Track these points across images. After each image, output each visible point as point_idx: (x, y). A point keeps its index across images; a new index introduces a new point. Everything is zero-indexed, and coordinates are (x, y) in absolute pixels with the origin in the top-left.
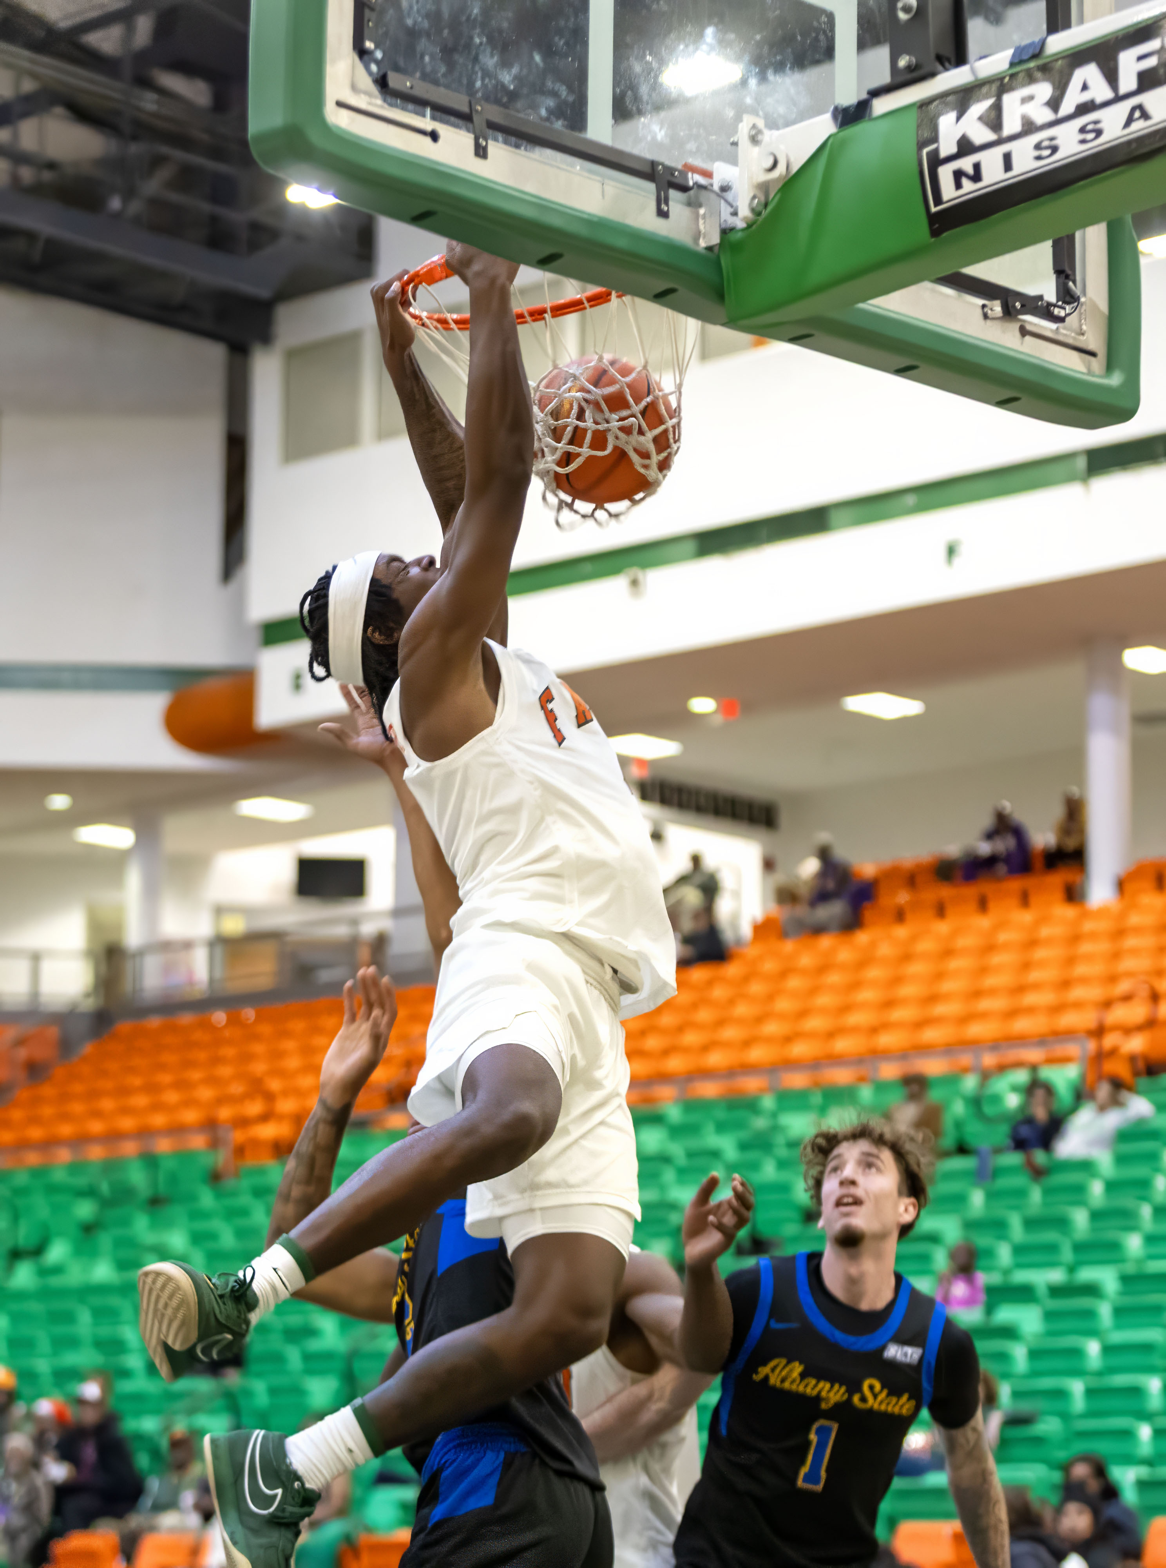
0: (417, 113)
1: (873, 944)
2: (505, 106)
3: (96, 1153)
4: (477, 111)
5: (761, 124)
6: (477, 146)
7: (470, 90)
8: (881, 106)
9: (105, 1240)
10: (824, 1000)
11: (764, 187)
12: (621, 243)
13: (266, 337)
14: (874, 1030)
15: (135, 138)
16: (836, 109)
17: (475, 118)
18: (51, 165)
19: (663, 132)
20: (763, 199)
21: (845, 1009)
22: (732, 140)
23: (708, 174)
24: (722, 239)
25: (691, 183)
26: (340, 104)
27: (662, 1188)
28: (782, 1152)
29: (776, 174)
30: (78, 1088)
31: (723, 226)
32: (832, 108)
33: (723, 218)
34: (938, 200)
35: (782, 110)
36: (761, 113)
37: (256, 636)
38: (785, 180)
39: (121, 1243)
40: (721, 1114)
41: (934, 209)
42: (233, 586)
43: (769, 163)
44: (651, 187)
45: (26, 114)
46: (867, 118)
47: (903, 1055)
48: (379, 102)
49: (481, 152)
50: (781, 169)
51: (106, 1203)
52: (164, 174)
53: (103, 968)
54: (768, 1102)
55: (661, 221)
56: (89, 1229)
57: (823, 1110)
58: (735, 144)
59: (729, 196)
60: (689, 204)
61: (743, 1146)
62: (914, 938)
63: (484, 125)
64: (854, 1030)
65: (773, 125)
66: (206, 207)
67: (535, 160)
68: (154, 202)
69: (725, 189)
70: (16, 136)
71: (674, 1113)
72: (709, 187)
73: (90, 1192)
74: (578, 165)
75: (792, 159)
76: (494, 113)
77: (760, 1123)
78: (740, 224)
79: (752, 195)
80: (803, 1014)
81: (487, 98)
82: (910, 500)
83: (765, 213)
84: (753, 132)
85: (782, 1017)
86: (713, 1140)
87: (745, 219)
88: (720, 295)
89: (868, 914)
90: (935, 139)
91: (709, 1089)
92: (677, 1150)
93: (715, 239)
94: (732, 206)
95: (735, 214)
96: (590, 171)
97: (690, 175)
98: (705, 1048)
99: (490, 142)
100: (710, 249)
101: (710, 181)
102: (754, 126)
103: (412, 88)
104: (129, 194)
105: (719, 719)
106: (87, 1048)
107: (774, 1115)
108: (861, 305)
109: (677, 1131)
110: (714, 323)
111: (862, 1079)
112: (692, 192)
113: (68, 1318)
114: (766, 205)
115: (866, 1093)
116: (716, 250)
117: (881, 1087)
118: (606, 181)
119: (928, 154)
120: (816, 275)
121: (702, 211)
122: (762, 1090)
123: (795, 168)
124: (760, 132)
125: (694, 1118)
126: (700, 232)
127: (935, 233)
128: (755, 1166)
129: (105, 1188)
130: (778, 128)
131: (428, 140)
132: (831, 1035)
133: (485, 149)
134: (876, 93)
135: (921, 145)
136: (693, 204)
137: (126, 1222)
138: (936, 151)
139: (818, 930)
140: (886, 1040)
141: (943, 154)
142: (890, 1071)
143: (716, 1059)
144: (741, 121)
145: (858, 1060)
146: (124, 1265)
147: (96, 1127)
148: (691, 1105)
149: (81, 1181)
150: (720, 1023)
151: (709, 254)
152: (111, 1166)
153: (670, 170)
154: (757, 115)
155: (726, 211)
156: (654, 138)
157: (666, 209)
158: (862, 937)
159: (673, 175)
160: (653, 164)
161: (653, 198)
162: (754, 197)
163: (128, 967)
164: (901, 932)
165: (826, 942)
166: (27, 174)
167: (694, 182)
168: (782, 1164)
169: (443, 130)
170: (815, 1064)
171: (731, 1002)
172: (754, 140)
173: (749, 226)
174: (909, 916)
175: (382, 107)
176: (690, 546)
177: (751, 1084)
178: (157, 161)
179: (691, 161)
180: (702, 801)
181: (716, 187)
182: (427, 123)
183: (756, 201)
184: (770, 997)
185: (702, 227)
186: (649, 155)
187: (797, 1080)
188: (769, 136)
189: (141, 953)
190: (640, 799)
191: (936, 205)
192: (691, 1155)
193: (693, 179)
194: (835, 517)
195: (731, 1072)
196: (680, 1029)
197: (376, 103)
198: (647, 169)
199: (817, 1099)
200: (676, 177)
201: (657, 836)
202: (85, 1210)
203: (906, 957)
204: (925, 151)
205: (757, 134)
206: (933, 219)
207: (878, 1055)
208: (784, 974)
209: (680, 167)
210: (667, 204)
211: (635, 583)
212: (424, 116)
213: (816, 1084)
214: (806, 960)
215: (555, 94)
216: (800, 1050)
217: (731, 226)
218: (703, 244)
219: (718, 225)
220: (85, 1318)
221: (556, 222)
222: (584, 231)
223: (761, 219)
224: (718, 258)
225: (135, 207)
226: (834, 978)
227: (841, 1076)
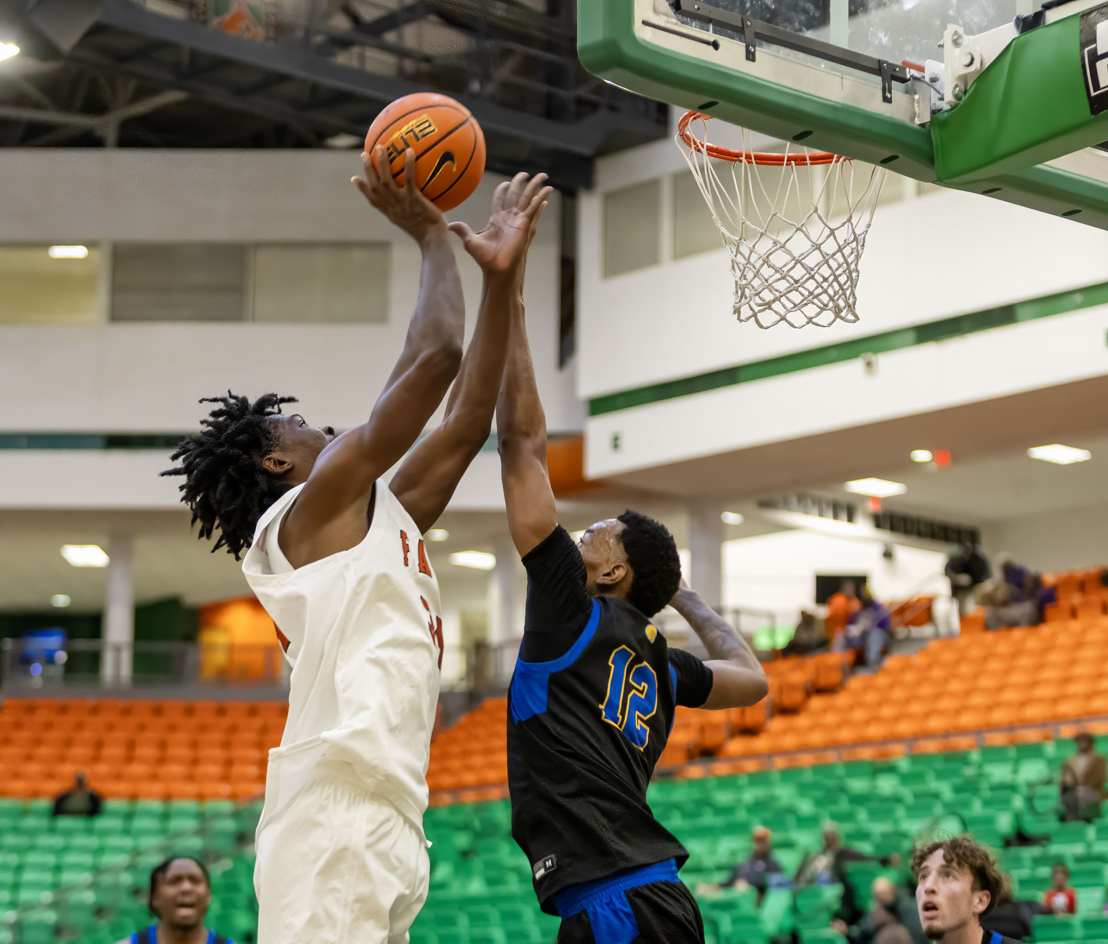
0: (702, 28)
1: (1054, 636)
2: (769, 21)
3: (470, 797)
4: (747, 26)
5: (961, 30)
6: (748, 52)
7: (743, 10)
8: (1052, 16)
9: (477, 863)
10: (1017, 678)
11: (964, 78)
12: (856, 122)
13: (589, 184)
14: (1055, 701)
15: (489, 36)
16: (1018, 19)
17: (746, 30)
18: (427, 59)
19: (886, 38)
20: (963, 87)
21: (1034, 684)
22: (939, 43)
23: (921, 69)
24: (932, 118)
25: (908, 76)
26: (645, 23)
27: (896, 821)
28: (987, 793)
29: (972, 69)
30: (456, 749)
31: (934, 108)
32: (1015, 18)
33: (933, 102)
34: (1097, 87)
35: (976, 19)
36: (960, 22)
37: (584, 409)
38: (980, 73)
39: (488, 865)
40: (939, 765)
41: (1093, 94)
42: (566, 372)
43: (968, 61)
44: (878, 79)
45: (408, 21)
46: (1042, 25)
47: (1078, 720)
48: (674, 20)
49: (750, 56)
50: (976, 65)
51: (478, 835)
52: (511, 63)
53: (473, 659)
54: (975, 756)
55: (886, 105)
56: (465, 855)
57: (1017, 762)
58: (941, 46)
59: (937, 85)
60: (907, 92)
61: (957, 790)
62: (1084, 631)
63: (753, 36)
64: (1040, 700)
65: (970, 31)
66: (543, 88)
67: (791, 61)
68: (505, 85)
69: (934, 80)
70: (401, 37)
71: (904, 765)
72: (922, 79)
73: (465, 827)
74: (824, 64)
75: (985, 58)
76: (760, 26)
77: (969, 771)
78: (946, 107)
79: (954, 85)
80: (1001, 688)
81: (754, 15)
82: (1078, 298)
83: (964, 98)
84: (955, 37)
85: (985, 691)
86: (934, 784)
87: (949, 103)
88: (931, 161)
89: (1050, 612)
90: (1094, 41)
91: (930, 746)
92: (907, 793)
93: (927, 118)
94: (939, 93)
95: (942, 99)
96: (833, 69)
97: (907, 70)
98: (927, 715)
99: (757, 48)
100: (922, 125)
101: (923, 74)
102: (956, 33)
103: (698, 9)
104: (485, 78)
105: (934, 466)
106: (463, 719)
107: (980, 766)
108: (1039, 166)
109: (906, 779)
110: (927, 181)
111: (1047, 738)
112: (909, 83)
113: (451, 922)
114: (965, 92)
115: (1050, 749)
116: (927, 126)
117: (1060, 743)
118: (845, 76)
119: (1089, 51)
120: (1005, 145)
121: (916, 97)
122: (971, 747)
123: (987, 64)
124: (960, 37)
125: (919, 768)
126: (915, 113)
127: (1094, 111)
128: (966, 805)
129: (477, 824)
130: (973, 34)
131: (711, 48)
132: (1023, 704)
133: (753, 54)
134: (1047, 7)
135: (1083, 46)
136: (910, 92)
137: (493, 850)
138: (1095, 49)
139: (1012, 624)
140: (1065, 708)
141: (1100, 52)
142: (1067, 731)
143: (935, 723)
144: (946, 29)
145: (1043, 724)
146: (491, 882)
147: (469, 778)
148: (916, 758)
149: (459, 819)
150: (938, 696)
151: (922, 129)
152: (482, 807)
153: (892, 67)
154: (958, 24)
155: (934, 96)
156: (880, 42)
157: (889, 96)
158: (1045, 630)
159: (895, 70)
160: (880, 62)
161: (880, 87)
162: (956, 86)
163: (492, 657)
164: (1075, 626)
165: (1017, 634)
166: (409, 66)
167: (911, 75)
168: (987, 803)
169: (723, 41)
170: (1011, 727)
171: (946, 680)
172: (956, 43)
173: (953, 108)
174: (1080, 613)
175: (676, 24)
176: (911, 336)
177: (963, 742)
178: (507, 53)
179: (907, 59)
180: (922, 528)
181: (927, 79)
182: (710, 36)
183: (958, 88)
184: (976, 676)
185: (917, 109)
186: (876, 56)
187: (998, 739)
188: (967, 40)
189: (501, 647)
190: (875, 528)
191: (1094, 92)
192: (917, 796)
193: (910, 73)
194: (1020, 312)
195: (946, 734)
196: (908, 701)
197: (672, 22)
198: (875, 66)
199: (1012, 753)
200: (897, 71)
201: (888, 555)
202: (462, 840)
203: (1080, 645)
204: (1086, 50)
205: (957, 39)
206: (1092, 101)
207: (1059, 720)
208: (986, 659)
209: (900, 64)
210: (890, 93)
211: (869, 364)
212: (708, 30)
213: (1012, 742)
214: (1003, 648)
215: (805, 11)
216: (999, 716)
217: (939, 108)
218: (917, 121)
219: (929, 107)
220: (463, 922)
221: (808, 108)
222: (829, 115)
223: (961, 103)
224: (929, 131)
225: (490, 88)
226: (1024, 661)
227: (1032, 735)
